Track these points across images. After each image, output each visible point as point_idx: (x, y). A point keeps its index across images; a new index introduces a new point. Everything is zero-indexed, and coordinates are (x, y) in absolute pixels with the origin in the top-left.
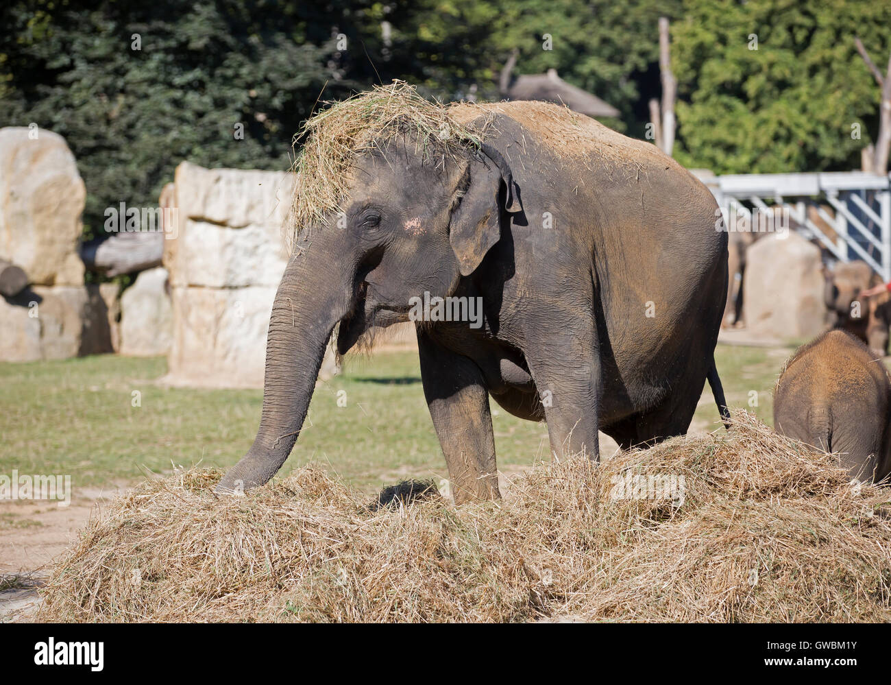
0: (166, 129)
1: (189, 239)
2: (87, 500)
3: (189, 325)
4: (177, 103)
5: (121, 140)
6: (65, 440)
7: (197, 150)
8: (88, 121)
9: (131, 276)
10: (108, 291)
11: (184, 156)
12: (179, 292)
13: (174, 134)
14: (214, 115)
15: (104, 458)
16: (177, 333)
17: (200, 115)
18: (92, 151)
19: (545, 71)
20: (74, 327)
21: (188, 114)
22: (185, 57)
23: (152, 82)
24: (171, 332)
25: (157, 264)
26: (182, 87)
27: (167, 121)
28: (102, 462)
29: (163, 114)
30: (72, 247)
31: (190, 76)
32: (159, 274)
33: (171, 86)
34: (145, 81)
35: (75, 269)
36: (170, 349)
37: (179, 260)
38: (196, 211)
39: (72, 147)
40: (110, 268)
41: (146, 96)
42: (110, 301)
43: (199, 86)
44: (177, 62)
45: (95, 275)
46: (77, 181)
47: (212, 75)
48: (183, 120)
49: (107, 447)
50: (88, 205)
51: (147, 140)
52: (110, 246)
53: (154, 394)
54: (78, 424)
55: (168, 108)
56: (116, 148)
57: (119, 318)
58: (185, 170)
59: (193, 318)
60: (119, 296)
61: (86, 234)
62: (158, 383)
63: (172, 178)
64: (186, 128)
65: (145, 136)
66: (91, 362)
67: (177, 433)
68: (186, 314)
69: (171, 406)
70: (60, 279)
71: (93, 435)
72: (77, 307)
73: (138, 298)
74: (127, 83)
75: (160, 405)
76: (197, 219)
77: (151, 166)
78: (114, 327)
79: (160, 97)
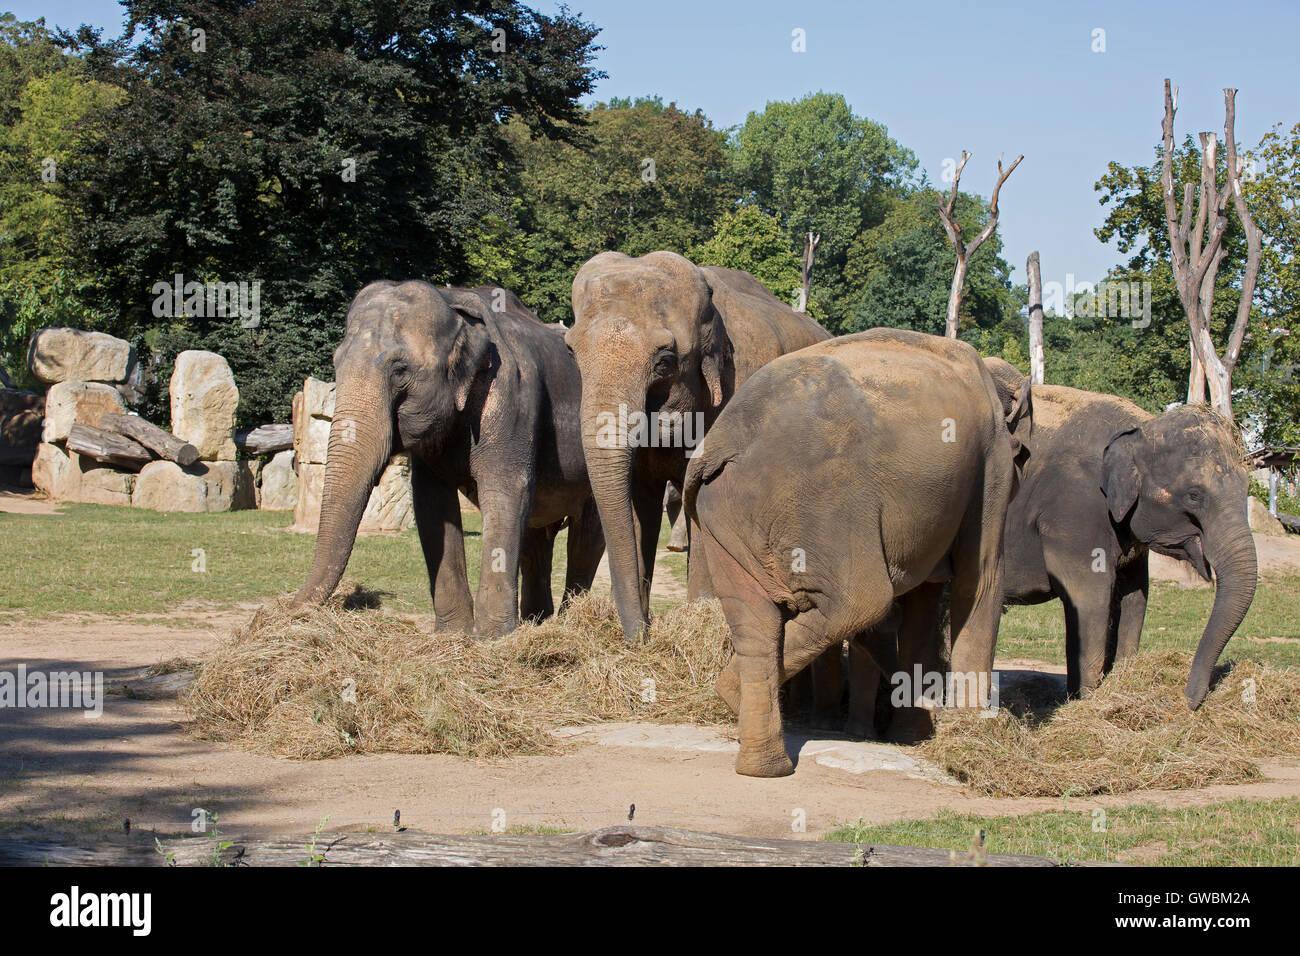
0: (296, 354)
1: (312, 430)
2: (243, 610)
3: (310, 490)
4: (304, 336)
5: (265, 360)
6: (225, 568)
7: (317, 369)
8: (243, 346)
9: (269, 455)
10: (253, 465)
11: (308, 373)
12: (303, 467)
13: (301, 357)
14: (330, 345)
15: (252, 582)
16: (301, 496)
17: (319, 344)
18: (244, 367)
19: (557, 321)
20: (229, 489)
21: (312, 344)
22: (311, 303)
23: (287, 321)
24: (296, 496)
25: (289, 447)
26: (308, 325)
27: (297, 348)
28: (251, 584)
29: (295, 343)
30: (228, 434)
31: (314, 318)
32: (289, 454)
33: (301, 324)
34: (284, 319)
35: (230, 449)
36: (295, 506)
37: (304, 445)
38: (317, 410)
39: (231, 364)
40: (255, 449)
41: (284, 330)
42: (254, 472)
43: (320, 325)
44: (305, 308)
45: (245, 453)
46: (234, 388)
47: (329, 318)
48: (308, 348)
49: (254, 573)
50: (241, 404)
51: (283, 360)
52: (255, 434)
53: (286, 538)
54: (233, 557)
55: (297, 339)
56: (262, 367)
57: (260, 484)
58: (310, 382)
59: (312, 486)
60: (260, 469)
61: (238, 425)
62: (287, 530)
63: (301, 388)
64: (310, 353)
65: (281, 358)
66: (240, 514)
67: (302, 565)
68: (308, 483)
69: (297, 547)
70: (220, 456)
71: (244, 565)
72: (232, 475)
73: (274, 471)
74: (269, 322)
75: (290, 546)
76: (317, 417)
77: (285, 379)
78: (257, 489)
79: (293, 332)
